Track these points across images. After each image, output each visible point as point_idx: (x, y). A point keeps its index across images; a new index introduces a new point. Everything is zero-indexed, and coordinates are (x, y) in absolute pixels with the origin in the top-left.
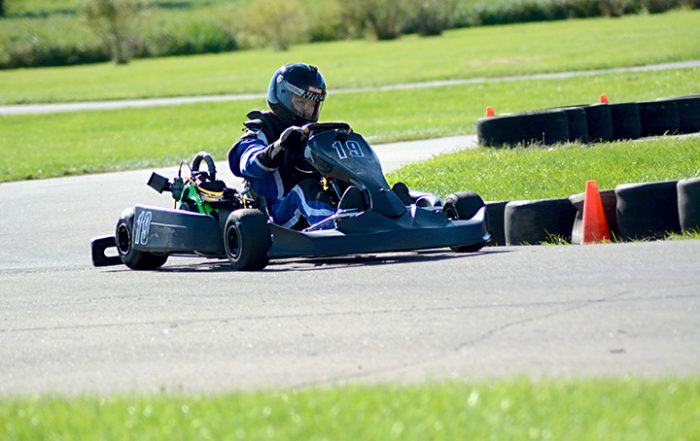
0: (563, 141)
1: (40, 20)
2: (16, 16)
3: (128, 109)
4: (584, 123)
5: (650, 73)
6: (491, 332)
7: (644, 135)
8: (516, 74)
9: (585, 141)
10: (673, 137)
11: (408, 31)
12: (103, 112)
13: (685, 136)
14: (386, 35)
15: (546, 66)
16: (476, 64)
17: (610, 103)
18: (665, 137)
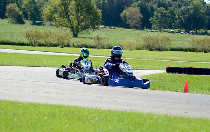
0: (183, 73)
1: (84, 39)
2: (79, 37)
3: (99, 57)
4: (187, 71)
5: (202, 63)
6: (162, 106)
7: (199, 74)
8: (176, 60)
9: (187, 74)
10: (204, 76)
11: (156, 50)
12: (94, 57)
13: (207, 76)
14: (151, 50)
15: (182, 60)
16: (168, 58)
17: (193, 67)
18: (203, 75)
